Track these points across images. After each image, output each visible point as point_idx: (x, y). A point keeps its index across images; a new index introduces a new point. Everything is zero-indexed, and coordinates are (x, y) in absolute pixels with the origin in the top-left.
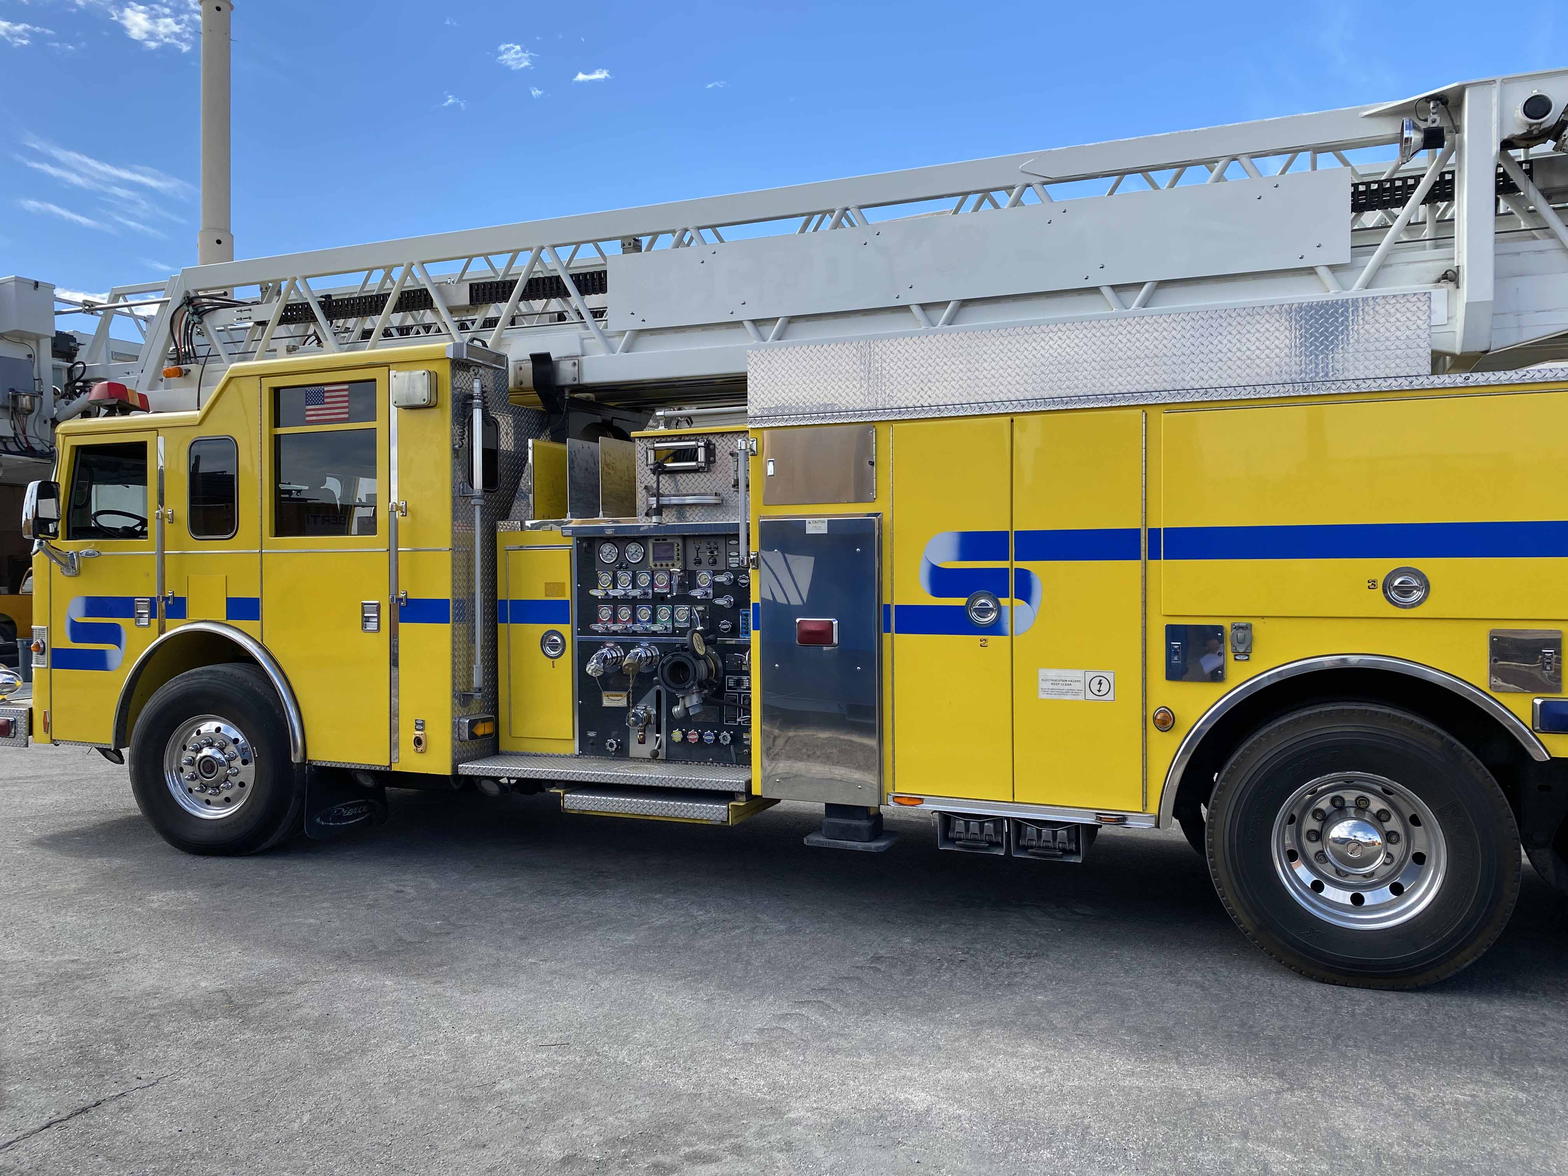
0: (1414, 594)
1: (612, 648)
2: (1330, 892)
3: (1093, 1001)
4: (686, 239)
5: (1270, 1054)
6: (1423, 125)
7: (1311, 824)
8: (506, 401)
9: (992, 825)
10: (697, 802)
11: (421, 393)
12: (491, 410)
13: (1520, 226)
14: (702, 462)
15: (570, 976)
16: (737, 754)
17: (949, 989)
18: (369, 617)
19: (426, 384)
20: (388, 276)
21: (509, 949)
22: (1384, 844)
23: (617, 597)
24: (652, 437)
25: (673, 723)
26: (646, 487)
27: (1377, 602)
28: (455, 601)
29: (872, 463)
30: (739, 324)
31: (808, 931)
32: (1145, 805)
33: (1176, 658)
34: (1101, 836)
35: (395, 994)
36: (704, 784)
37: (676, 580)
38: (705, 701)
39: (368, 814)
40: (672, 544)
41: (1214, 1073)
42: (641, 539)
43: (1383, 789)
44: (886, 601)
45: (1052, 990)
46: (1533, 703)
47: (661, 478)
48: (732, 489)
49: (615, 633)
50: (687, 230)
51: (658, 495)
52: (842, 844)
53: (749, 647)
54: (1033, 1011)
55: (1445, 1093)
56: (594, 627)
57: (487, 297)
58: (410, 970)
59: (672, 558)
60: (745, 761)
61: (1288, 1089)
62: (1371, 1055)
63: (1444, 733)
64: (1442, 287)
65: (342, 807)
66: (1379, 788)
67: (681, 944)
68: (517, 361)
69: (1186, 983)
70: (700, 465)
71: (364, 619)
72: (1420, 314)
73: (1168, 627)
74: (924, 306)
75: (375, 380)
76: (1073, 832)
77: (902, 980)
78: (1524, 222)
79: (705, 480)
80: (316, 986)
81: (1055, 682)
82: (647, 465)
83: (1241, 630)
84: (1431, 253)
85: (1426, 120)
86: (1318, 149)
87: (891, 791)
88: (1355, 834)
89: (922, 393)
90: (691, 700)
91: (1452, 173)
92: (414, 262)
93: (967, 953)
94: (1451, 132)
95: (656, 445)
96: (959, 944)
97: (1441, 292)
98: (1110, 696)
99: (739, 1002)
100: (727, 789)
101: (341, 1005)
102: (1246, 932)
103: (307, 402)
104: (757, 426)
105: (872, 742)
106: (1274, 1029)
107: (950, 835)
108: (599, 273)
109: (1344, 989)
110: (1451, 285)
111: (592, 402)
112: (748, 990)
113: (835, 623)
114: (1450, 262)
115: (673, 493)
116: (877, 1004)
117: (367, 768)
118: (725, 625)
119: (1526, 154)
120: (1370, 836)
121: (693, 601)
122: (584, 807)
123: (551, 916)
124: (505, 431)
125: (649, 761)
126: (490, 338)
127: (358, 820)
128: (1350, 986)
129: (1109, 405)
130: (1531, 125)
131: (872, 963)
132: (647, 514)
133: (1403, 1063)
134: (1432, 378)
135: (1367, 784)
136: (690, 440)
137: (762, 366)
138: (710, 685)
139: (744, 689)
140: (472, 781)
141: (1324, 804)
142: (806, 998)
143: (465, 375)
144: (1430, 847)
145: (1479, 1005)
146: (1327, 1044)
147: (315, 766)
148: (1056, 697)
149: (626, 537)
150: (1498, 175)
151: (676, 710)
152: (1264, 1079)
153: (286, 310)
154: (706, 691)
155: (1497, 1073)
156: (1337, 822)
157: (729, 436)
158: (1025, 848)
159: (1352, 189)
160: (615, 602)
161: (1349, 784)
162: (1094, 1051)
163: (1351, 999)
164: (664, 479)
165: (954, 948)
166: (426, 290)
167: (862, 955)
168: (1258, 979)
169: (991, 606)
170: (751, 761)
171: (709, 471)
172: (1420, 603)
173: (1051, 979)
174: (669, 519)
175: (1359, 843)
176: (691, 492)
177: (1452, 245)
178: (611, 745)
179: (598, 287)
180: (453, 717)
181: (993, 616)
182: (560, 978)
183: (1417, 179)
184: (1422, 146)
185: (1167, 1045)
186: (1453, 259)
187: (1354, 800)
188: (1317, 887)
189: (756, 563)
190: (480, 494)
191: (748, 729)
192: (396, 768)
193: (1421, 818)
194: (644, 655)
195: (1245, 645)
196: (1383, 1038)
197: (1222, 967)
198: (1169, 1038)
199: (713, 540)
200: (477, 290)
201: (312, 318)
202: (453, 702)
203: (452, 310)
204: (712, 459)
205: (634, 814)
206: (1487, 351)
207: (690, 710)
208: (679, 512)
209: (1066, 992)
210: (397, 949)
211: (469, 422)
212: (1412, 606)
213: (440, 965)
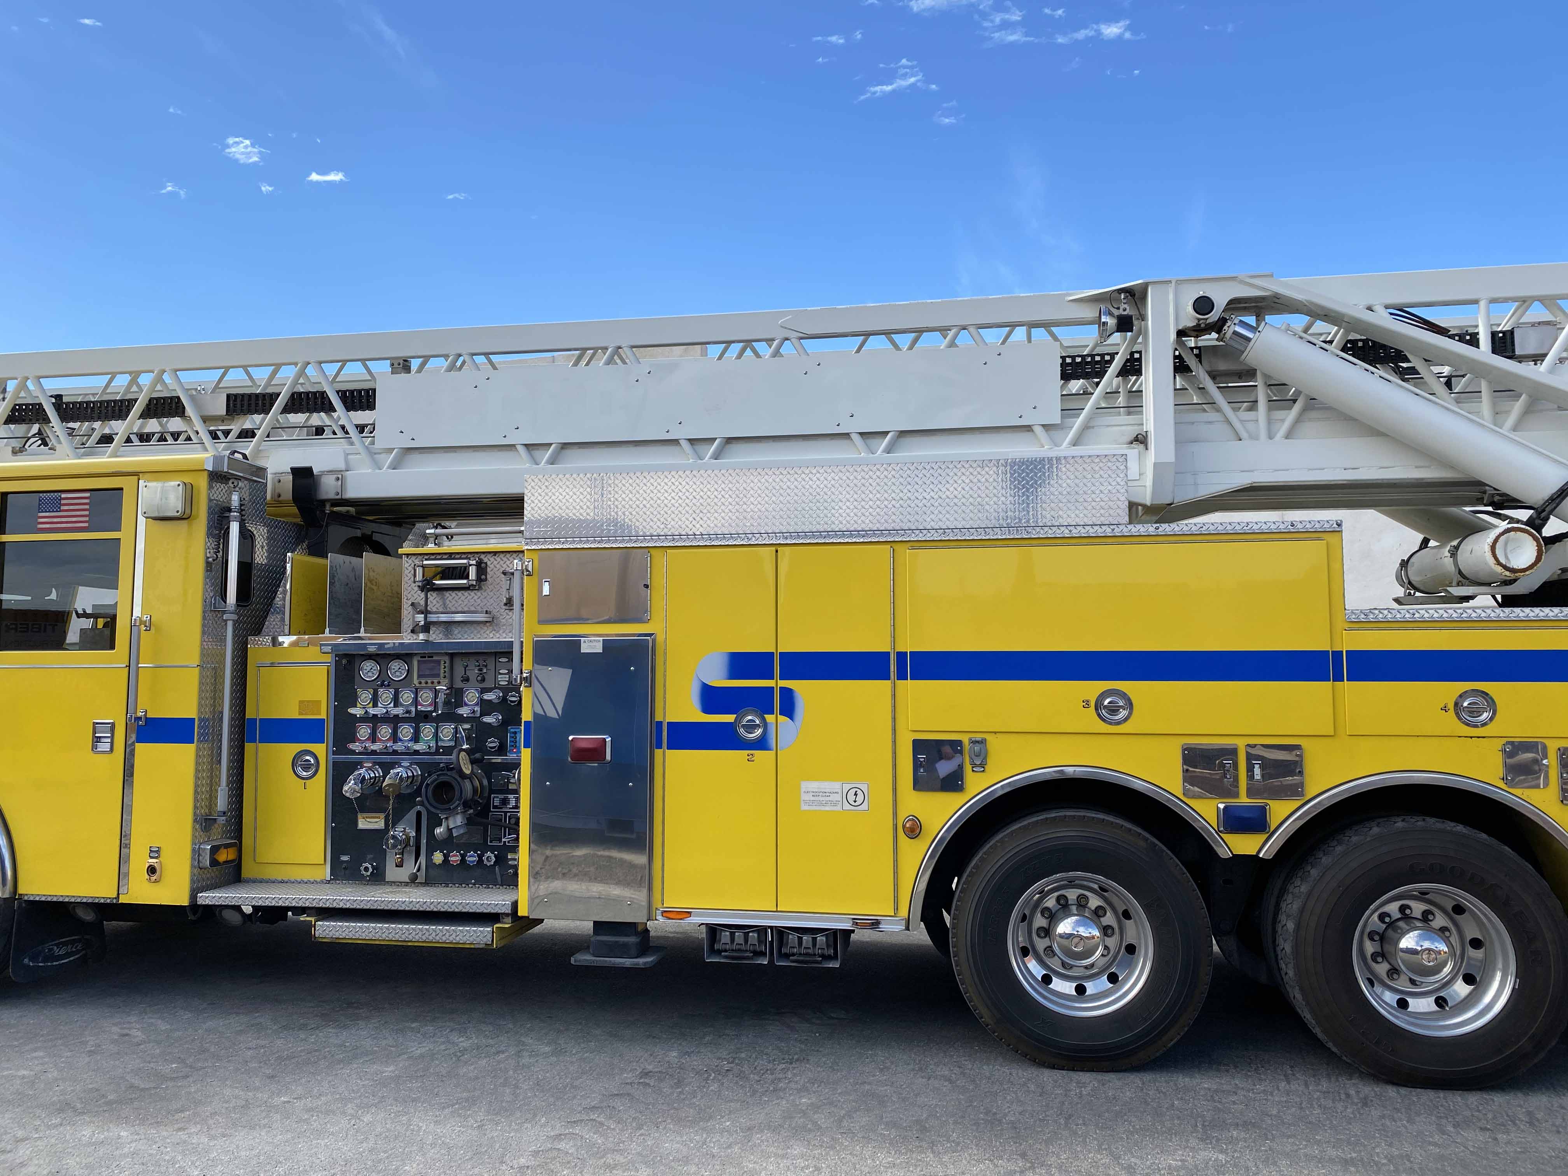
0: (1121, 712)
1: (370, 768)
2: (1057, 984)
3: (853, 1101)
4: (459, 364)
5: (1013, 1137)
6: (1116, 313)
7: (1040, 921)
8: (263, 514)
9: (756, 935)
10: (460, 926)
11: (174, 503)
12: (248, 523)
13: (1193, 400)
14: (473, 580)
15: (327, 1113)
16: (502, 876)
17: (718, 1098)
18: (100, 737)
19: (181, 496)
20: (134, 381)
21: (257, 1089)
22: (1102, 937)
23: (377, 715)
24: (420, 554)
25: (434, 844)
26: (413, 604)
27: (1090, 720)
28: (200, 719)
29: (646, 586)
30: (511, 447)
31: (574, 1052)
32: (896, 909)
33: (922, 771)
34: (854, 942)
35: (133, 1145)
36: (467, 907)
37: (441, 697)
38: (470, 822)
39: (84, 952)
40: (439, 662)
41: (966, 1158)
42: (404, 655)
43: (1100, 888)
44: (658, 718)
45: (814, 1092)
46: (1218, 807)
47: (429, 595)
48: (504, 607)
49: (374, 752)
50: (460, 355)
51: (426, 612)
52: (610, 961)
53: (520, 764)
54: (800, 1113)
55: (1159, 1160)
56: (352, 746)
57: (245, 407)
58: (148, 1119)
59: (438, 675)
60: (511, 881)
61: (1030, 1167)
62: (1098, 1131)
63: (1147, 835)
64: (1134, 448)
65: (55, 945)
66: (1096, 887)
67: (444, 1072)
68: (275, 474)
69: (936, 1078)
70: (471, 583)
71: (95, 740)
72: (1118, 472)
73: (914, 741)
74: (692, 441)
75: (122, 489)
76: (831, 939)
77: (672, 1093)
78: (1196, 396)
79: (476, 597)
80: (39, 1143)
81: (815, 794)
82: (415, 582)
83: (977, 744)
84: (1124, 419)
85: (1118, 308)
86: (1032, 325)
87: (659, 905)
88: (1078, 929)
89: (694, 522)
90: (455, 821)
91: (1140, 352)
92: (167, 369)
93: (732, 1062)
94: (1138, 319)
95: (425, 562)
96: (724, 1054)
97: (1133, 452)
98: (864, 806)
99: (510, 1126)
100: (492, 911)
101: (71, 1162)
102: (987, 1026)
103: (40, 508)
104: (533, 547)
105: (640, 859)
106: (1014, 1114)
107: (716, 947)
108: (367, 391)
109: (1071, 1073)
110: (1142, 446)
111: (352, 516)
112: (518, 1114)
113: (609, 740)
114: (1140, 427)
115: (441, 610)
116: (650, 1118)
117: (90, 901)
118: (492, 743)
119: (1196, 342)
120: (1090, 930)
121: (461, 719)
122: (337, 935)
123: (301, 1051)
124: (261, 544)
125: (406, 884)
126: (248, 447)
127: (72, 958)
128: (1077, 1070)
129: (862, 540)
130: (1199, 320)
131: (641, 1078)
132: (413, 631)
133: (1124, 1136)
134: (1130, 527)
135: (1085, 883)
136: (460, 558)
137: (540, 491)
138: (474, 805)
139: (510, 808)
140: (211, 910)
141: (1050, 902)
142: (578, 1117)
143: (222, 487)
144: (1140, 939)
145: (1183, 1080)
146: (1060, 1124)
147: (26, 901)
148: (814, 808)
149: (389, 654)
150: (1175, 357)
151: (438, 831)
152: (1008, 1161)
153: (13, 410)
154: (471, 811)
155: (1202, 1140)
156: (1062, 919)
157: (502, 556)
158: (787, 956)
159: (1060, 361)
160: (375, 721)
161: (1071, 884)
162: (858, 1148)
163: (1078, 1083)
164: (433, 597)
165: (719, 1058)
166: (178, 398)
167: (630, 1071)
168: (999, 1070)
169: (758, 722)
170: (518, 882)
171: (480, 588)
172: (1126, 719)
173: (812, 1082)
174: (436, 636)
175: (1081, 937)
176: (460, 609)
177: (1141, 413)
178: (366, 869)
179: (365, 403)
180: (194, 843)
181: (759, 732)
182: (317, 1116)
183: (1113, 355)
184: (1115, 328)
185: (922, 1136)
186: (1143, 424)
187: (1075, 898)
188: (1047, 980)
189: (528, 681)
190: (233, 608)
191: (515, 849)
192: (123, 900)
193: (1132, 913)
194: (405, 775)
195: (982, 757)
196: (1107, 1114)
197: (966, 1060)
198: (924, 1130)
199: (481, 658)
200: (235, 400)
201: (44, 419)
202: (194, 827)
203: (205, 419)
204: (483, 577)
205: (392, 940)
206: (1171, 504)
207: (454, 831)
208: (447, 629)
209: (827, 1093)
210: (130, 1097)
211: (225, 533)
212: (1118, 723)
213: (182, 1111)
